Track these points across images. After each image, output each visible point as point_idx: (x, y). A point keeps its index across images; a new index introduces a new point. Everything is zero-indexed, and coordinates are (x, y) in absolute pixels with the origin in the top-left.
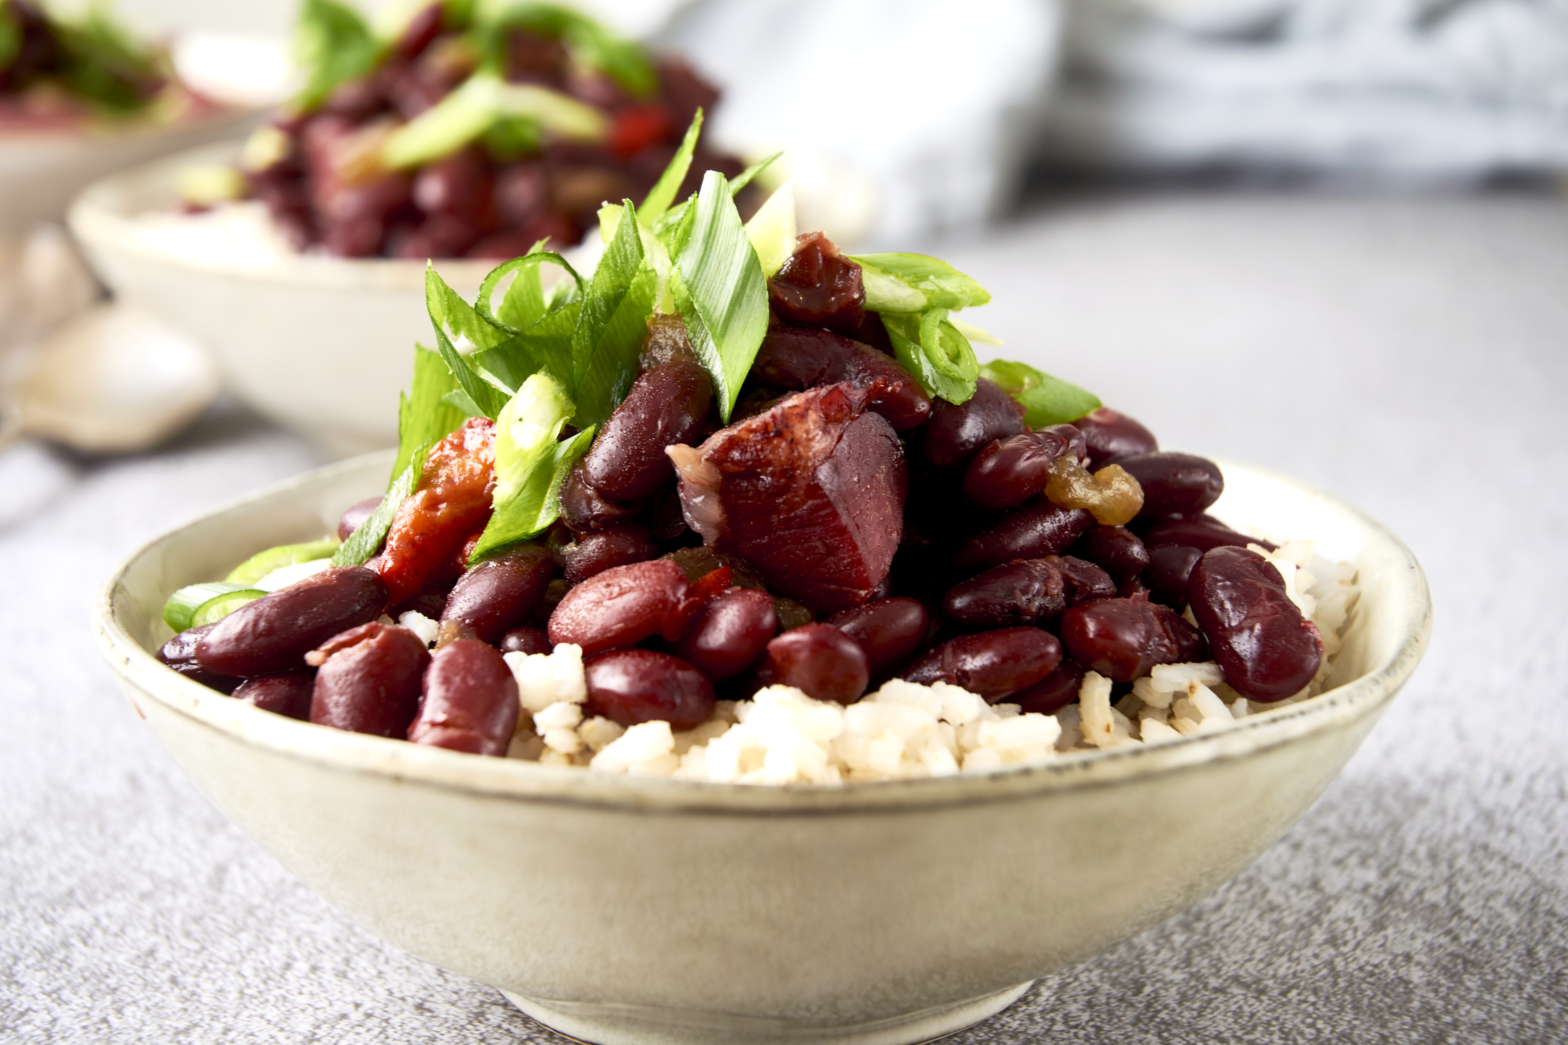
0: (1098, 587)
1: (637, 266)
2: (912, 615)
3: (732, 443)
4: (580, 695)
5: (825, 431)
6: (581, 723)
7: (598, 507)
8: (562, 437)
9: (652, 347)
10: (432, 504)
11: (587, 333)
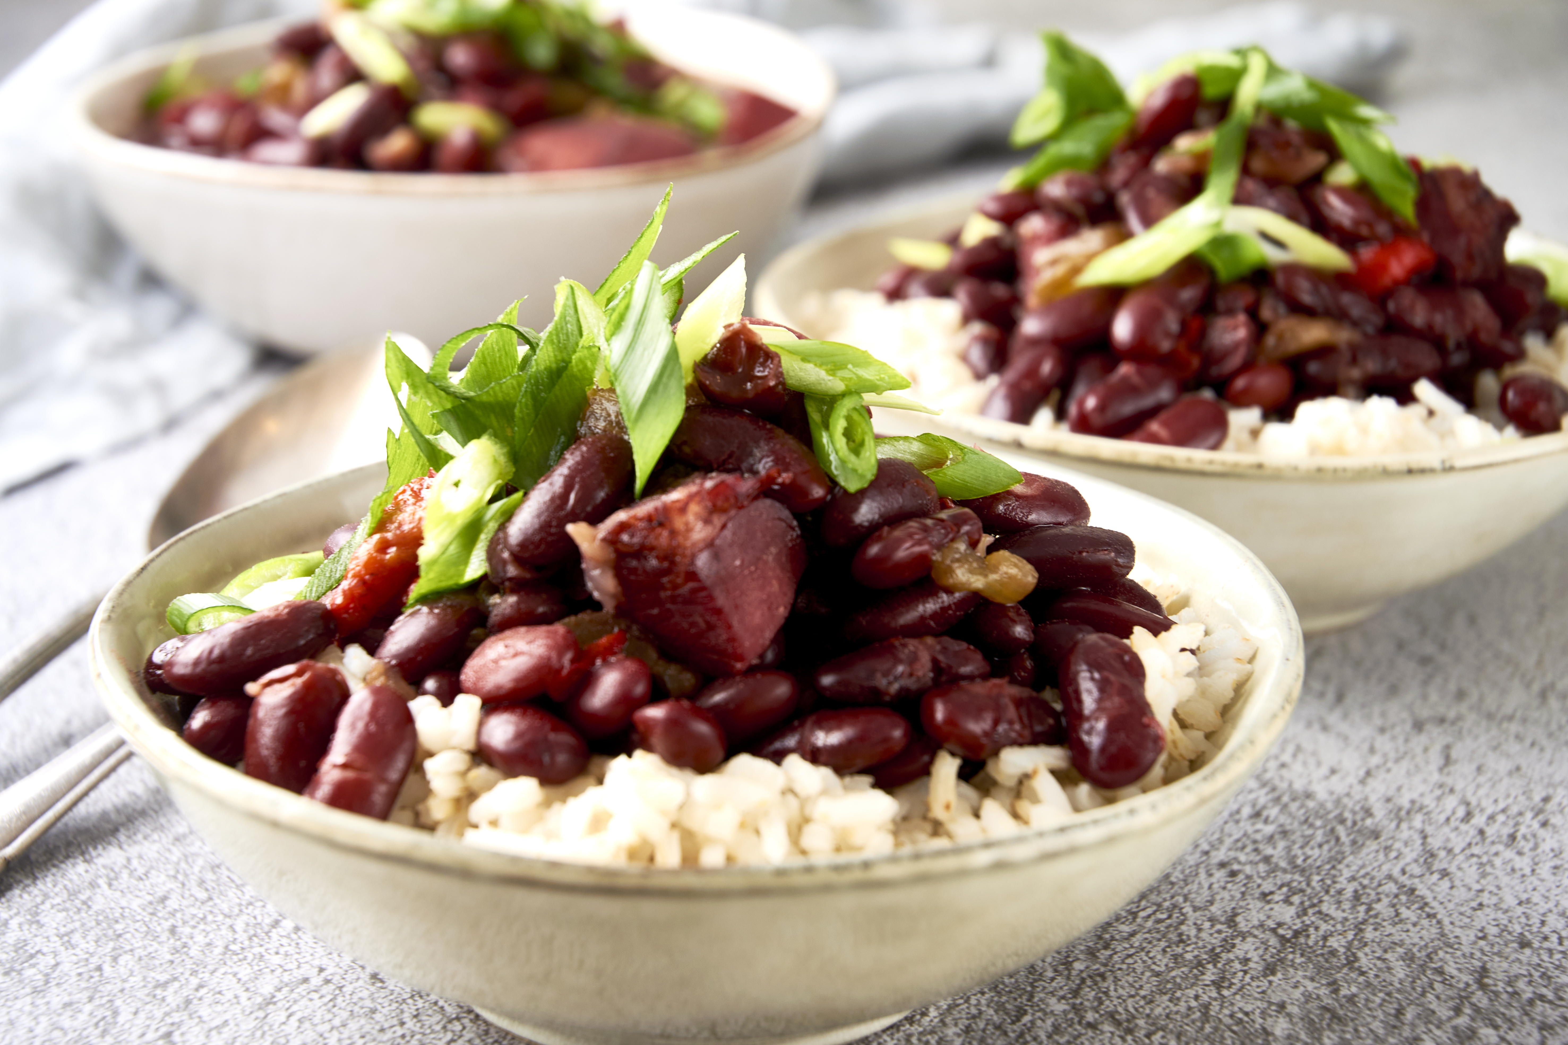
0: (966, 670)
1: (577, 344)
2: (782, 690)
3: (623, 527)
4: (470, 745)
5: (707, 521)
6: (469, 770)
7: (512, 571)
8: (492, 500)
9: (589, 417)
10: (383, 547)
11: (530, 402)
